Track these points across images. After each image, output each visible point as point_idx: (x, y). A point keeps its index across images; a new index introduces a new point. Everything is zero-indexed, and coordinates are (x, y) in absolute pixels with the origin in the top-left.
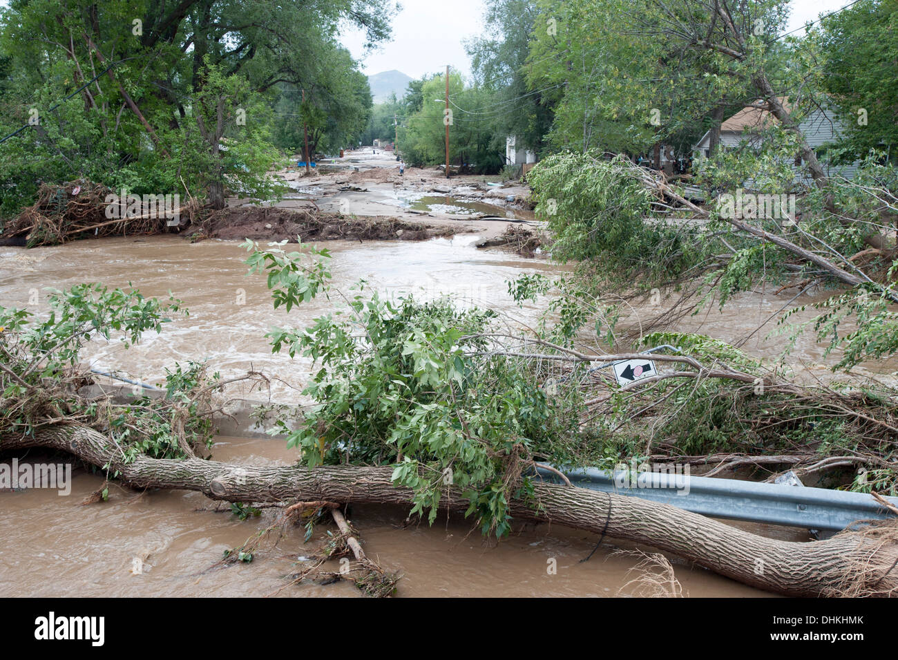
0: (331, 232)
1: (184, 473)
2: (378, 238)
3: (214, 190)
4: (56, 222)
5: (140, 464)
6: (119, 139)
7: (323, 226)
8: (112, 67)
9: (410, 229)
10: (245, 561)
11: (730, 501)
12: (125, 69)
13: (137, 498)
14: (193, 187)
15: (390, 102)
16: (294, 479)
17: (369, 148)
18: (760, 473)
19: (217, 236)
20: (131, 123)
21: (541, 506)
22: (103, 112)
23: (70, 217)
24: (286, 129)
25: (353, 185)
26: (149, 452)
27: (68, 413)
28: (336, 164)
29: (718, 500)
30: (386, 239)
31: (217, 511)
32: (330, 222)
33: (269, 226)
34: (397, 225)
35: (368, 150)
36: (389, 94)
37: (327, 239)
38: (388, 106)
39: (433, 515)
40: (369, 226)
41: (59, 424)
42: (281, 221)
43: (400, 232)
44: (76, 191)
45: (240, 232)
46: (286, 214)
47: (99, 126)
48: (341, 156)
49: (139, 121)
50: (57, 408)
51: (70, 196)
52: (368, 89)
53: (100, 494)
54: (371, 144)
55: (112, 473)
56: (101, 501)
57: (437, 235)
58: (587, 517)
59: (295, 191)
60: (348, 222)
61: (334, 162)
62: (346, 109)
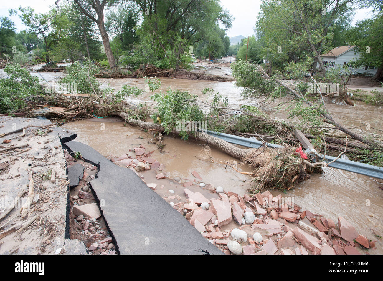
0: (202, 78)
1: (137, 123)
2: (213, 80)
3: (177, 66)
4: (143, 73)
5: (131, 120)
6: (158, 54)
7: (200, 77)
8: (158, 37)
9: (221, 79)
10: (142, 138)
11: (238, 141)
12: (161, 37)
13: (132, 126)
14: (172, 66)
15: (237, 45)
16: (153, 125)
17: (230, 57)
18: (248, 137)
19: (176, 78)
20: (161, 50)
21: (195, 136)
22: (155, 47)
23: (146, 72)
24: (206, 51)
25: (218, 67)
26: (133, 118)
27: (122, 109)
28: (219, 61)
29: (235, 140)
30: (215, 81)
31: (142, 130)
32: (202, 76)
33: (188, 76)
34: (218, 77)
35: (230, 58)
36: (237, 42)
37: (200, 80)
38: (237, 46)
39: (168, 133)
40: (211, 77)
41: (119, 111)
42: (191, 75)
43: (219, 79)
44: (147, 66)
45: (181, 77)
46: (192, 73)
47: (154, 51)
48: (222, 59)
49: (163, 50)
50: (119, 108)
51: (146, 67)
52: (229, 41)
53: (124, 125)
54: (231, 56)
55: (126, 121)
56: (125, 126)
57: (228, 81)
58: (204, 139)
59: (204, 68)
60: (206, 76)
61: (219, 60)
62: (219, 46)
